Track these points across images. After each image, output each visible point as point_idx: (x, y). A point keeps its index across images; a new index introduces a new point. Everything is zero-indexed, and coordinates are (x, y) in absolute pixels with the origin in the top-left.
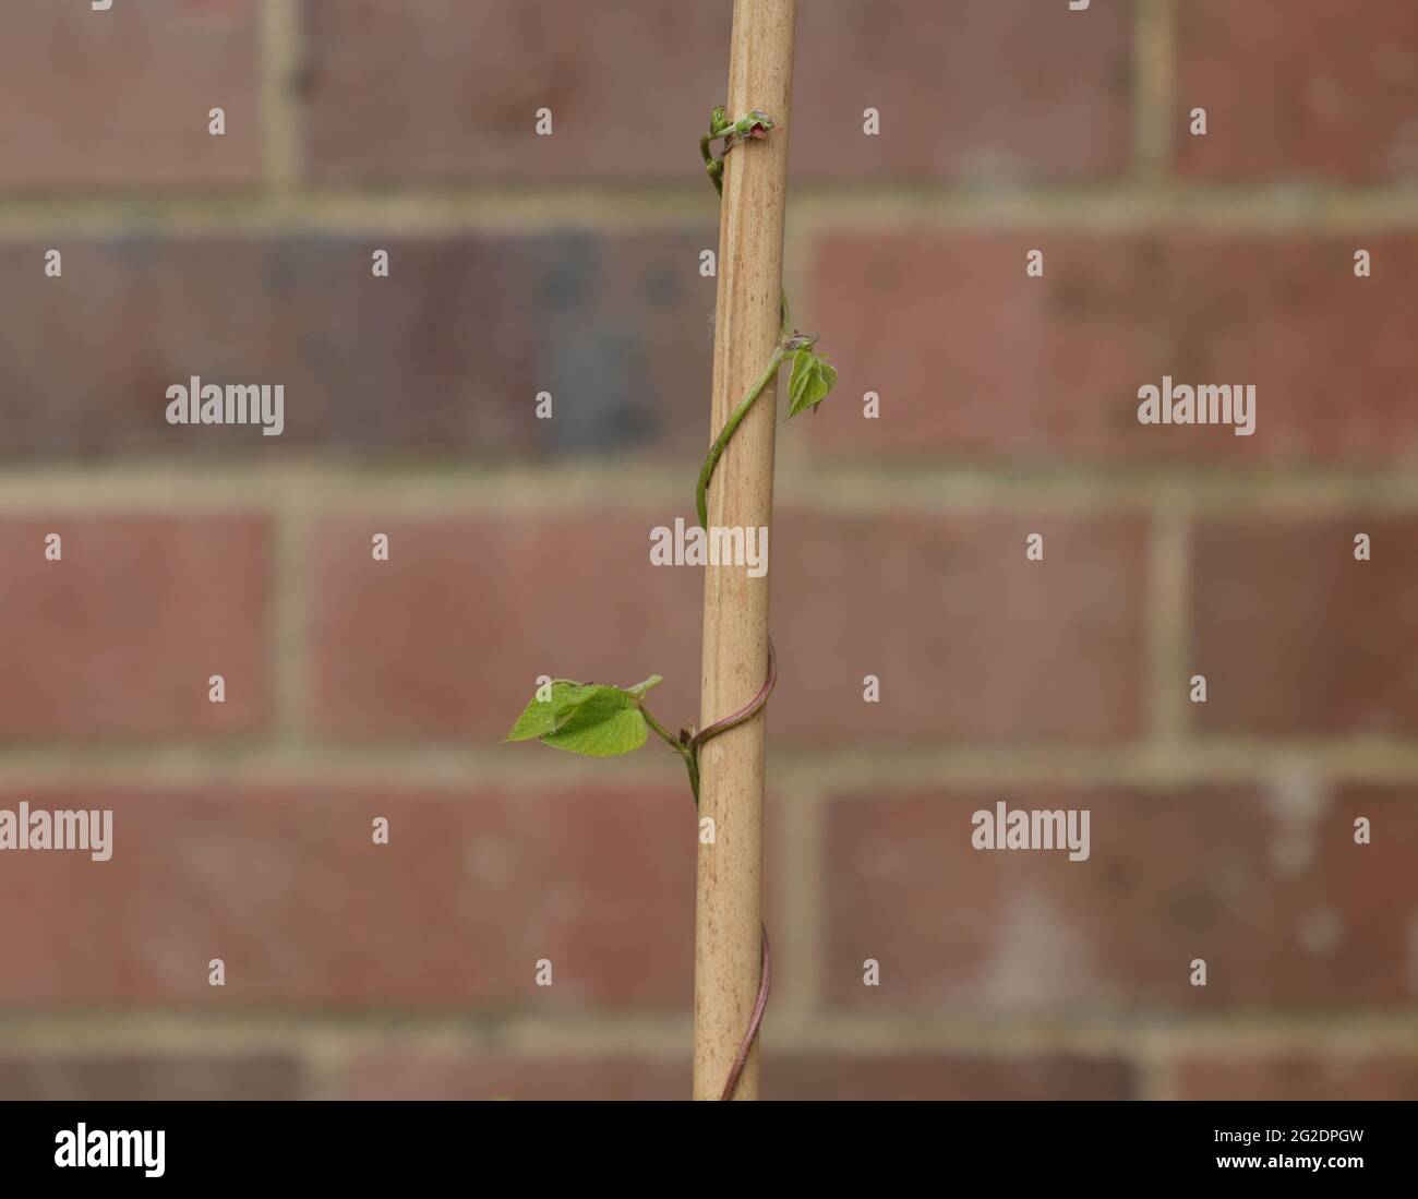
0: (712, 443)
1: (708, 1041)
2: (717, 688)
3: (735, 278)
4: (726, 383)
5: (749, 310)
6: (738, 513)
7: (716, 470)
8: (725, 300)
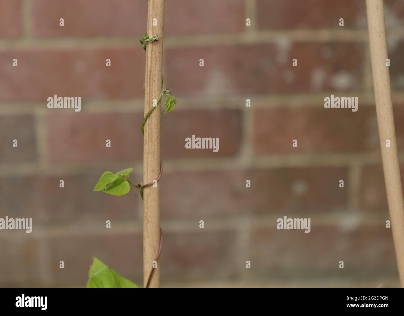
0: (145, 117)
1: (147, 259)
2: (147, 175)
3: (150, 76)
4: (148, 101)
5: (154, 83)
6: (152, 133)
7: (146, 123)
8: (147, 81)
